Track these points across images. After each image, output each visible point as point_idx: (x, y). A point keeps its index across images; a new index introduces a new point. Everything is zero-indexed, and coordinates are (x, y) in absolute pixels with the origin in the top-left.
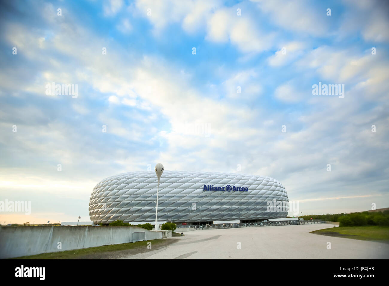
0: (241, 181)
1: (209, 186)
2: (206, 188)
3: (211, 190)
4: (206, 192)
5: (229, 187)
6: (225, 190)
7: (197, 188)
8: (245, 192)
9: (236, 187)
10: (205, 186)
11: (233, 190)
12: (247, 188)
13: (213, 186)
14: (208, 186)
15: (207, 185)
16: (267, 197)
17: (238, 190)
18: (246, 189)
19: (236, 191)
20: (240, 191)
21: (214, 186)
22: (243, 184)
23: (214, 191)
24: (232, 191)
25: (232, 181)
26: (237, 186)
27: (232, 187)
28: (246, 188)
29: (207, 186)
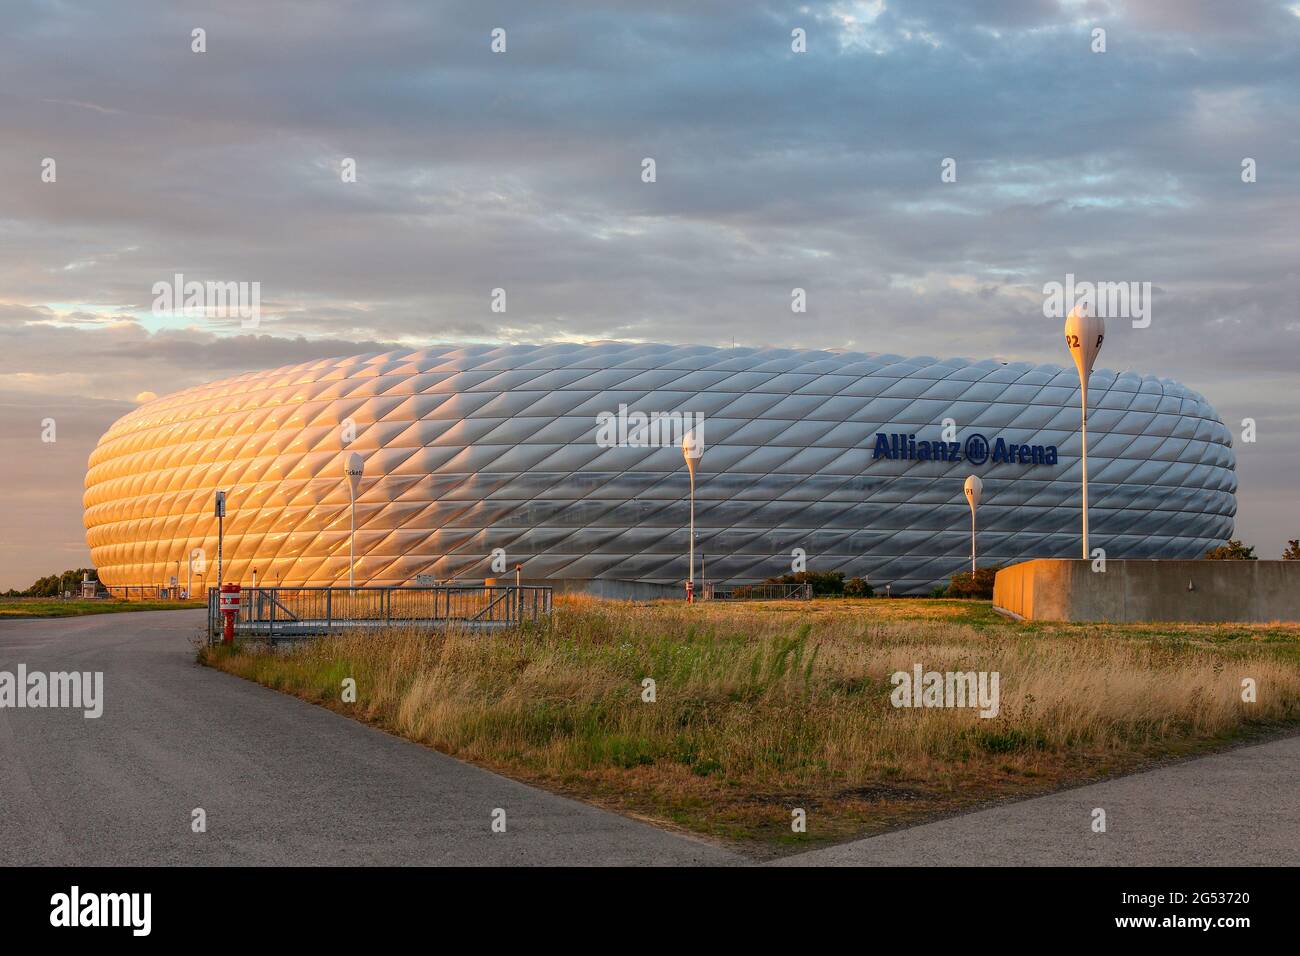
0: (1031, 413)
1: (899, 438)
2: (885, 448)
3: (904, 457)
4: (884, 465)
5: (977, 441)
6: (959, 459)
7: (846, 445)
8: (1041, 470)
9: (1007, 443)
10: (882, 437)
11: (994, 459)
12: (1053, 449)
13: (912, 436)
14: (894, 436)
15: (888, 429)
16: (1137, 495)
17: (1013, 461)
18: (1045, 456)
19: (1006, 461)
20: (1022, 461)
21: (917, 440)
22: (1038, 426)
23: (913, 462)
24: (989, 460)
25: (994, 411)
26: (1011, 436)
27: (992, 443)
28: (1048, 449)
29: (888, 436)
